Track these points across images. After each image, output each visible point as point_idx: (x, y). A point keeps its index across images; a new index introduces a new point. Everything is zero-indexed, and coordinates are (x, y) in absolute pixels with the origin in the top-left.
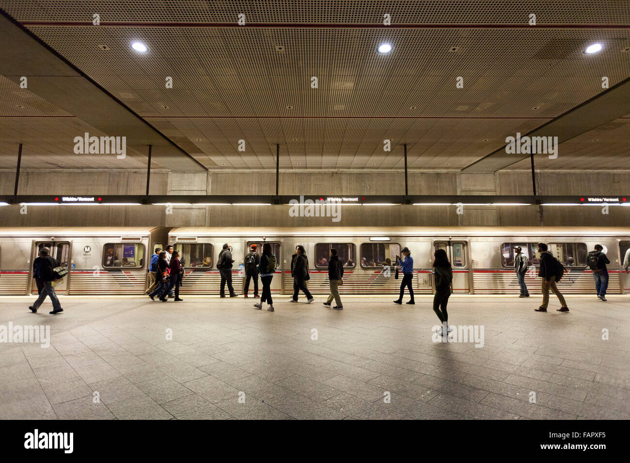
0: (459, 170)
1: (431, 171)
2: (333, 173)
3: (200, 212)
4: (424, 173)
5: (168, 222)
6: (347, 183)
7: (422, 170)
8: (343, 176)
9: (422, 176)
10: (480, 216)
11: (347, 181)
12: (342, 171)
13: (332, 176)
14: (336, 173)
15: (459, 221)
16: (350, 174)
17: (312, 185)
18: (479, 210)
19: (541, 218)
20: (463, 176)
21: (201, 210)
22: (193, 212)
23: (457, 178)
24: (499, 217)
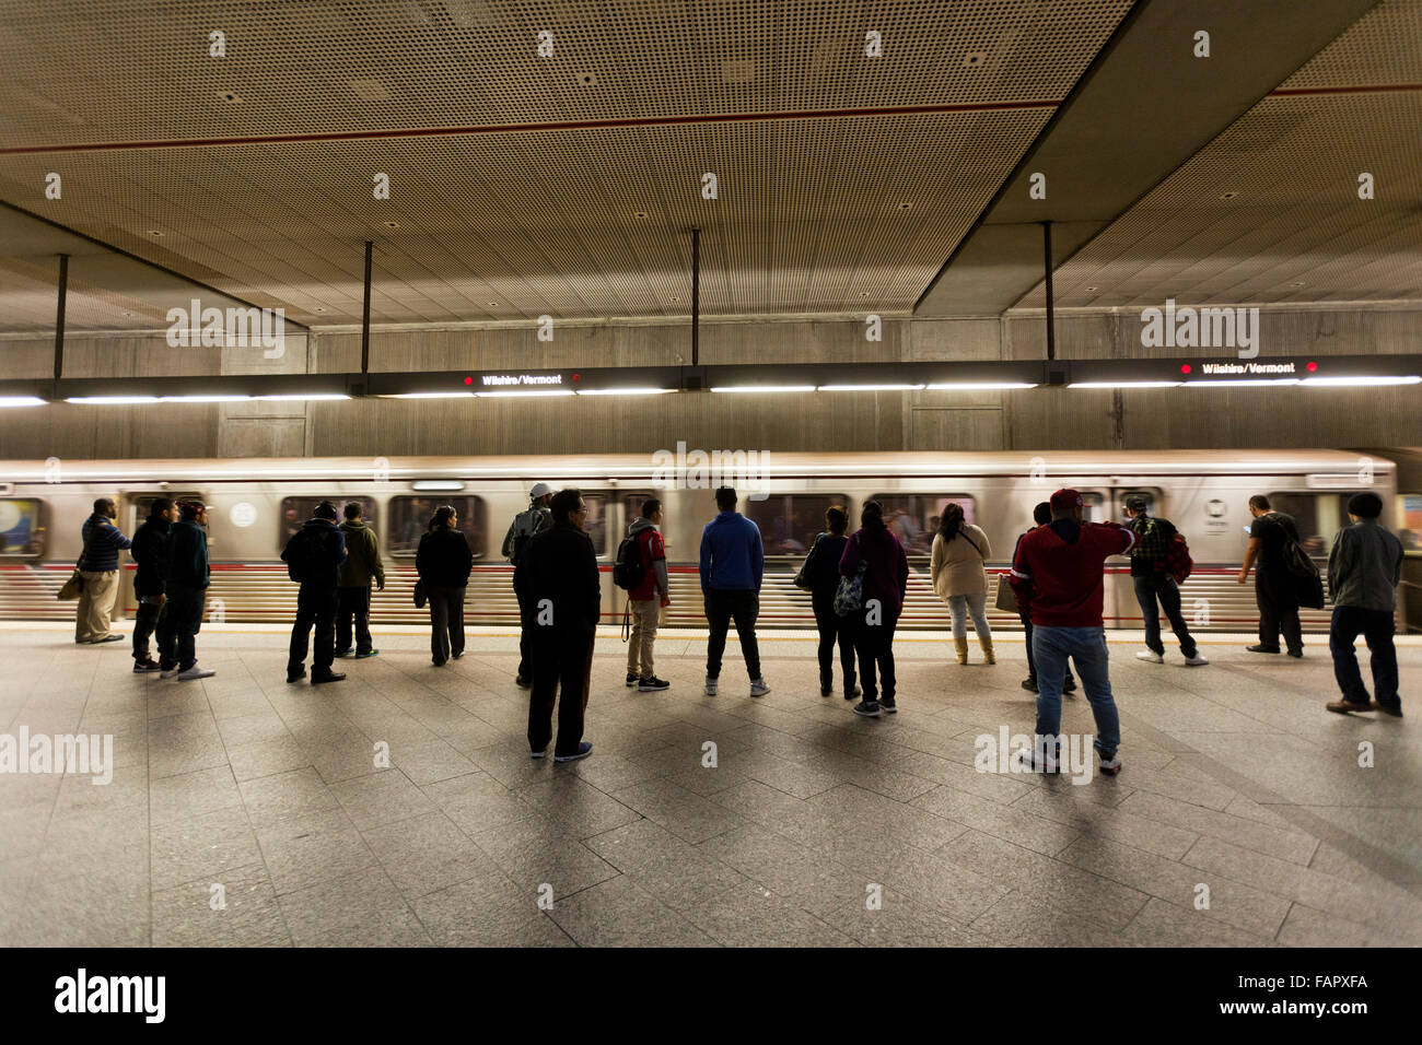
0: (907, 312)
1: (836, 315)
2: (595, 328)
3: (292, 427)
4: (820, 323)
5: (222, 450)
6: (629, 352)
7: (814, 315)
8: (619, 335)
9: (813, 328)
10: (958, 426)
11: (629, 344)
12: (617, 322)
13: (593, 334)
14: (604, 327)
15: (905, 439)
16: (636, 329)
17: (546, 357)
18: (955, 412)
19: (1119, 431)
20: (918, 328)
21: (294, 423)
22: (275, 427)
23: (903, 332)
24: (1007, 429)
